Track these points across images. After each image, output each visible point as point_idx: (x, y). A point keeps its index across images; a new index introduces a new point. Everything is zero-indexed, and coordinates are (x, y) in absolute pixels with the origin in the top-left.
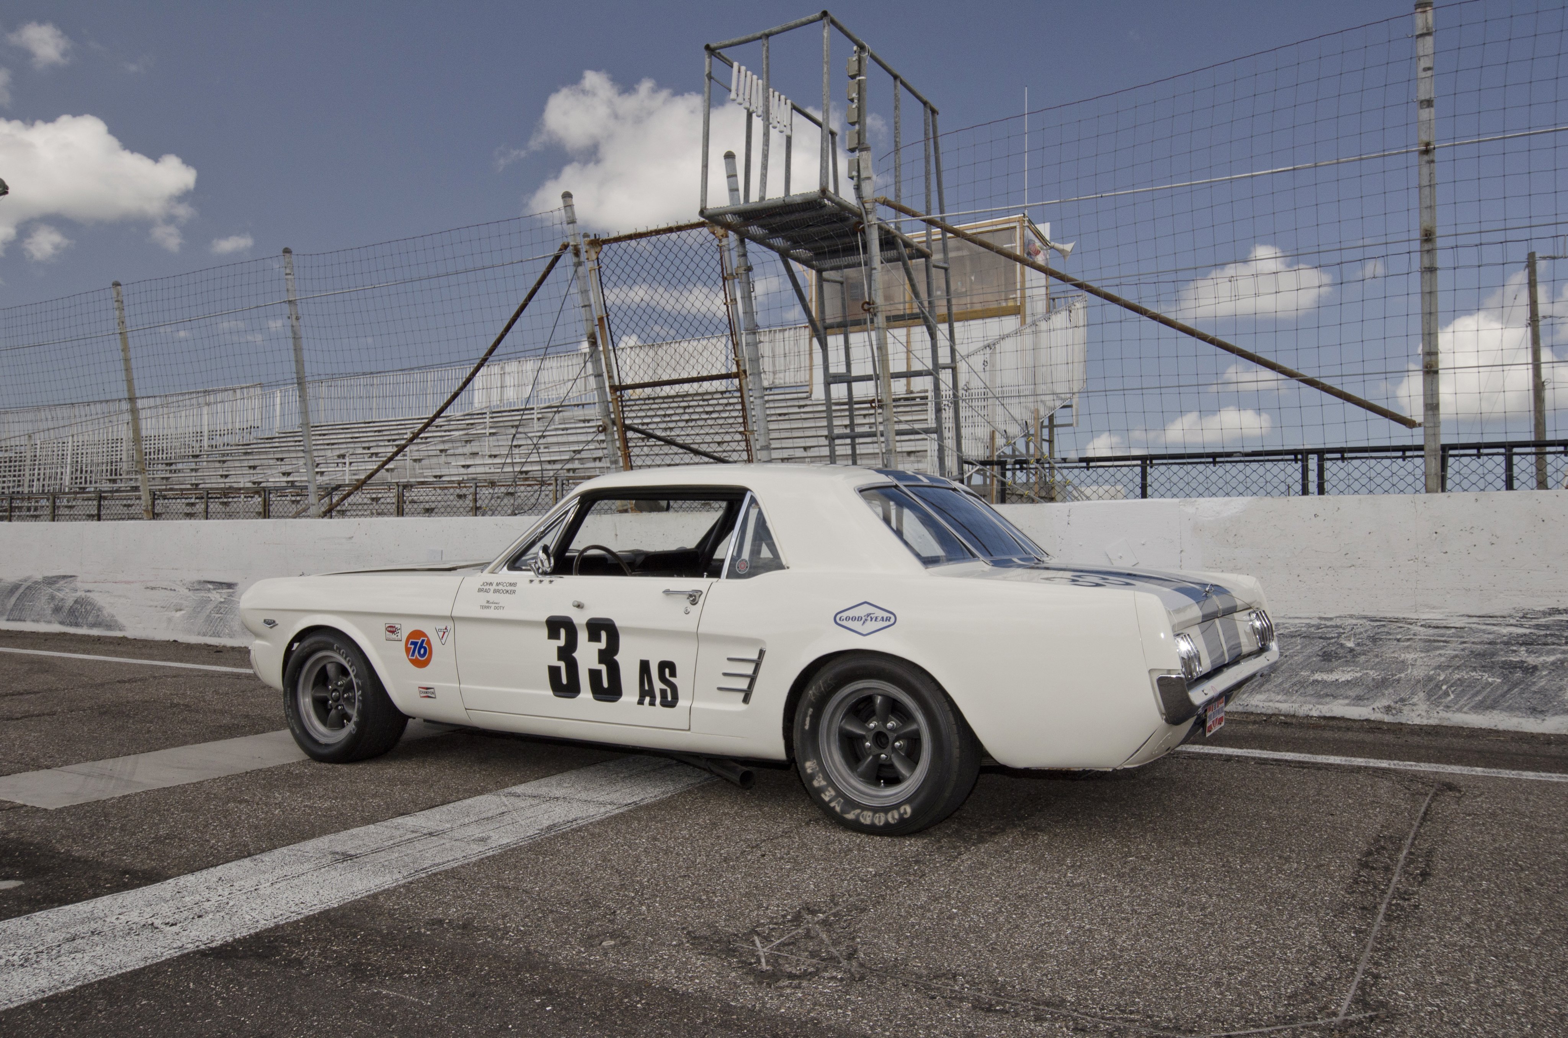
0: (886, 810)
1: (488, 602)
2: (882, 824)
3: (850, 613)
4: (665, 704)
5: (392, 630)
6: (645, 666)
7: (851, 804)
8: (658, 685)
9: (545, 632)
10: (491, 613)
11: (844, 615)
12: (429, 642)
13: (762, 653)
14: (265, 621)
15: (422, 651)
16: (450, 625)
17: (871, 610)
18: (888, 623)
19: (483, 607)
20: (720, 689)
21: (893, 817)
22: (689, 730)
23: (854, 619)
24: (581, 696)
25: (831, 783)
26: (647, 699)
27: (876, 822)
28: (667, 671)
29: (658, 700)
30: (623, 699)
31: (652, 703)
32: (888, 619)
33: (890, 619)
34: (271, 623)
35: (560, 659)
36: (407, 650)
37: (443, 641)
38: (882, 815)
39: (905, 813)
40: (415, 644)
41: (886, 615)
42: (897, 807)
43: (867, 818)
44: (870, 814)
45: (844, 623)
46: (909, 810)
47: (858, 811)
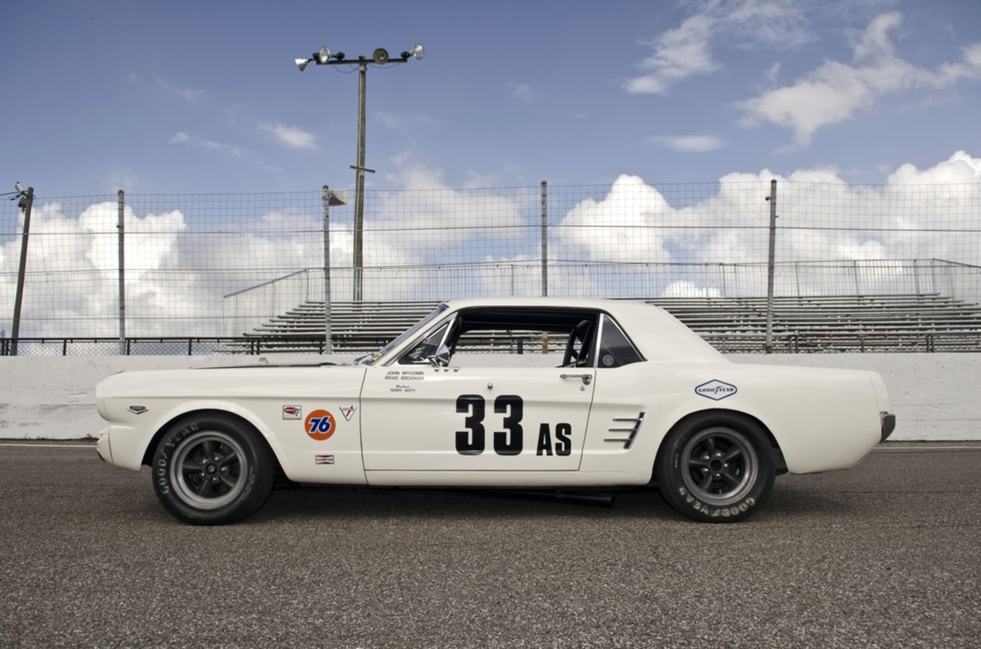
0: (736, 504)
1: (398, 386)
2: (737, 513)
3: (706, 387)
4: (560, 453)
5: (291, 411)
6: (544, 429)
7: (712, 508)
8: (554, 440)
9: (454, 407)
10: (402, 395)
11: (702, 388)
12: (332, 420)
13: (642, 415)
14: (131, 408)
15: (324, 427)
16: (356, 405)
17: (720, 384)
18: (731, 392)
19: (393, 390)
20: (605, 440)
21: (743, 507)
22: (578, 470)
23: (708, 390)
24: (485, 452)
25: (696, 499)
26: (545, 452)
27: (733, 513)
28: (563, 431)
29: (554, 451)
30: (523, 452)
31: (550, 454)
32: (732, 390)
33: (733, 390)
34: (140, 410)
35: (467, 426)
36: (307, 427)
37: (348, 418)
38: (735, 508)
39: (751, 502)
40: (317, 421)
41: (729, 387)
42: (743, 500)
43: (726, 513)
44: (727, 510)
45: (703, 393)
46: (753, 500)
47: (718, 511)
